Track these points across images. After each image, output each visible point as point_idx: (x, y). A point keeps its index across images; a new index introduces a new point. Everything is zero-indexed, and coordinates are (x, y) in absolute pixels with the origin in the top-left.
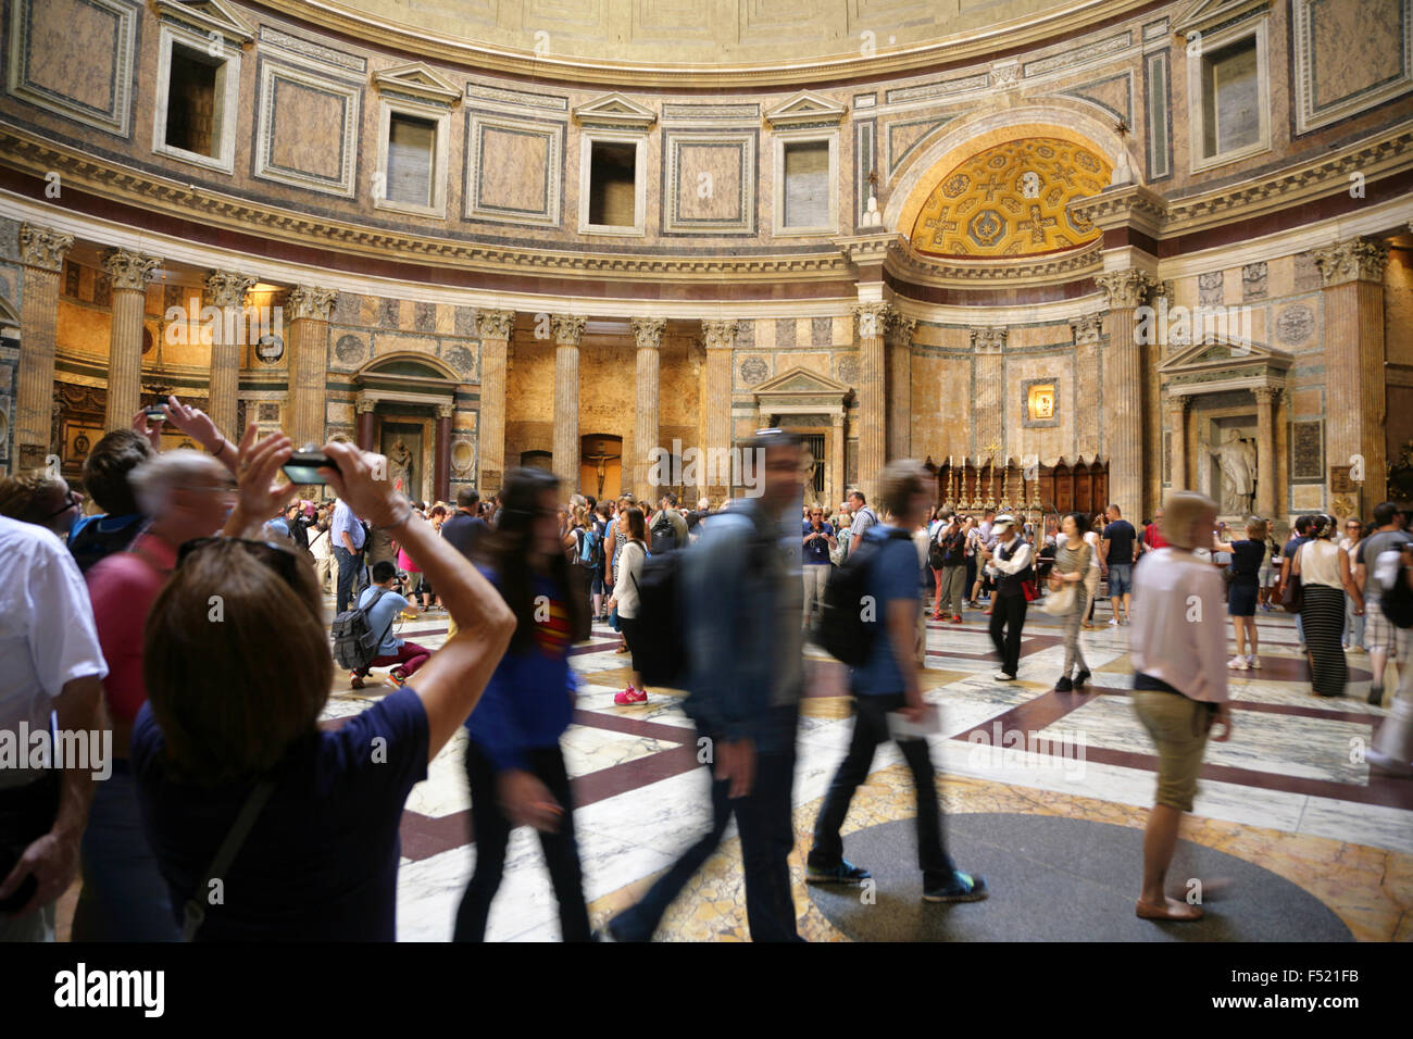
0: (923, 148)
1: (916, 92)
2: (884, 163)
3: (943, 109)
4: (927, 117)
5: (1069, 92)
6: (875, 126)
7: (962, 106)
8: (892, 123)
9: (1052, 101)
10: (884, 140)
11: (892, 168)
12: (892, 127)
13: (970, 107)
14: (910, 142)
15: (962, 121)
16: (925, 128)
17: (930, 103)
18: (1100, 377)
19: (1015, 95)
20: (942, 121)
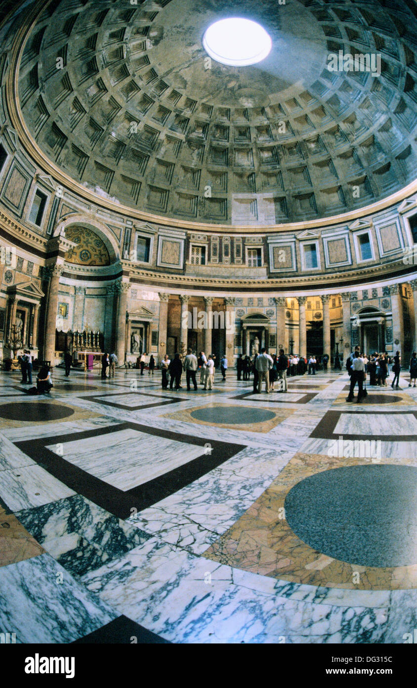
0: (69, 217)
1: (72, 198)
2: (59, 215)
3: (77, 208)
4: (72, 208)
5: (107, 225)
6: (60, 201)
7: (82, 211)
8: (65, 203)
9: (102, 224)
10: (60, 207)
11: (60, 218)
12: (63, 204)
13: (83, 212)
14: (67, 212)
15: (80, 215)
16: (71, 211)
17: (74, 204)
18: (84, 307)
19: (94, 217)
20: (76, 211)
